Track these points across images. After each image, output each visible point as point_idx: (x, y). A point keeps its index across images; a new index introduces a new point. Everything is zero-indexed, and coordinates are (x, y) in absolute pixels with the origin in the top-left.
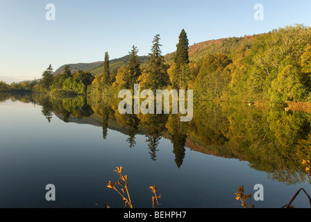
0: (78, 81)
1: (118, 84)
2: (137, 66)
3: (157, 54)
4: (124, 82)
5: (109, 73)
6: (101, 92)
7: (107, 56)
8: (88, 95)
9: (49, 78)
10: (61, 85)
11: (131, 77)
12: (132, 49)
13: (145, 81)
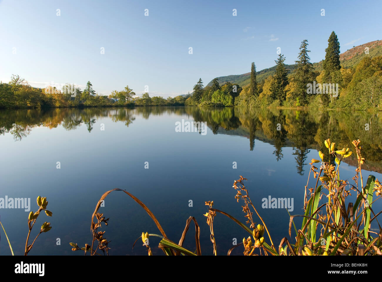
0: (225, 93)
1: (264, 95)
2: (285, 75)
3: (305, 61)
4: (271, 93)
5: (256, 84)
6: (248, 103)
7: (253, 67)
8: (236, 107)
9: (199, 92)
10: (210, 98)
11: (278, 87)
12: (279, 57)
13: (292, 90)
